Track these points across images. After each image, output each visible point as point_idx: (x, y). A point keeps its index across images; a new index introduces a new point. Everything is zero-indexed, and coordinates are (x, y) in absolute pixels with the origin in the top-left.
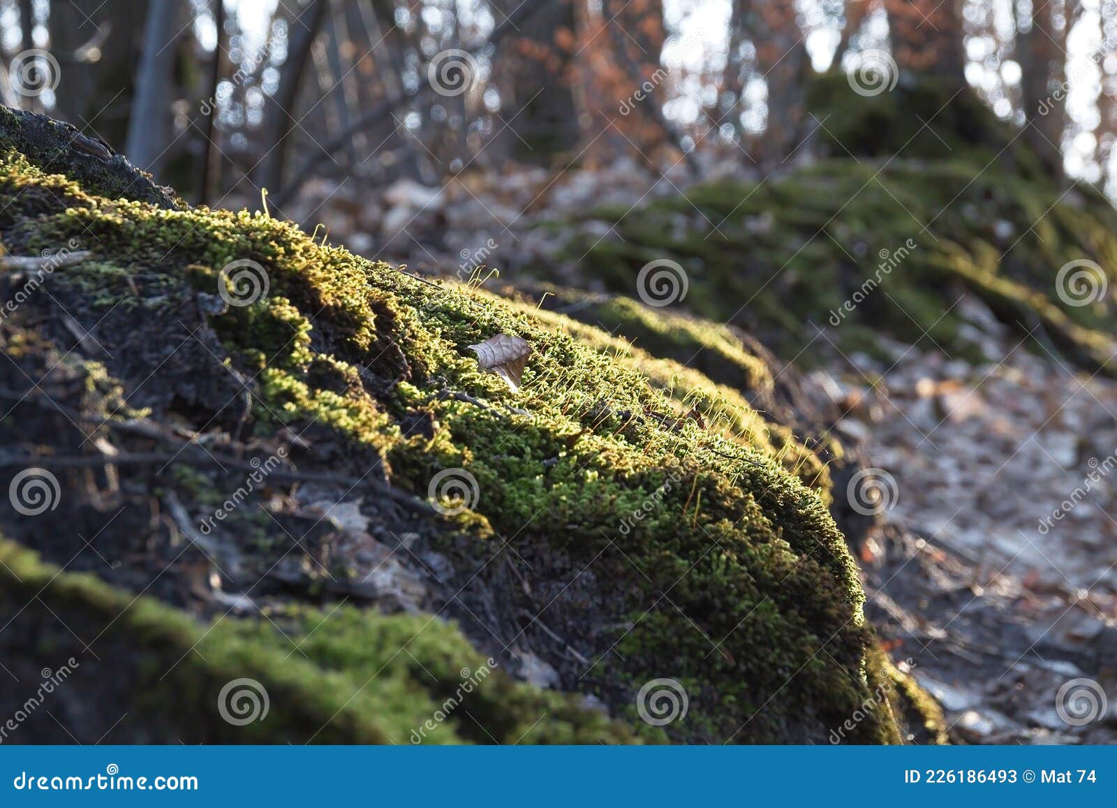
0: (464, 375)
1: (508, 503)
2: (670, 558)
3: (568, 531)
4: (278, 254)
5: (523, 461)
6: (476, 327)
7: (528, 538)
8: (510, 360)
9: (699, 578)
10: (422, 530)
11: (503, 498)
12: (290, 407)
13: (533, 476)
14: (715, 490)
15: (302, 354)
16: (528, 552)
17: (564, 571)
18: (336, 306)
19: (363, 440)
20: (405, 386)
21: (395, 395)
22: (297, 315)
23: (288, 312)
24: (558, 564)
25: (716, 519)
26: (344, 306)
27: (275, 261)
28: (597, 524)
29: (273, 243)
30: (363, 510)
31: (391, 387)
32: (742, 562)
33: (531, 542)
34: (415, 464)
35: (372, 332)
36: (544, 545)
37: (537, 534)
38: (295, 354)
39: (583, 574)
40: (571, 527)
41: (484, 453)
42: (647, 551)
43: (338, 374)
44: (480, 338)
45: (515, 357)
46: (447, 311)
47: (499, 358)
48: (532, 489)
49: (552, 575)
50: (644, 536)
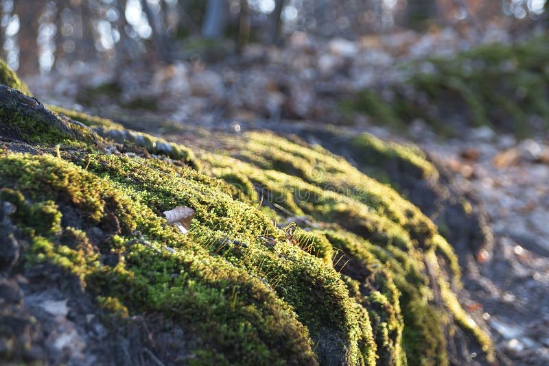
0: (152, 229)
1: (149, 296)
2: (215, 325)
3: (172, 311)
4: (54, 179)
5: (162, 275)
6: (176, 199)
7: (155, 312)
8: (183, 219)
9: (231, 333)
10: (97, 313)
11: (147, 294)
12: (41, 256)
13: (163, 283)
14: (251, 290)
15: (57, 228)
16: (154, 320)
17: (170, 329)
18: (82, 203)
19: (73, 271)
20: (117, 237)
21: (110, 242)
22: (55, 211)
23: (52, 208)
24: (168, 326)
25: (249, 304)
26: (87, 202)
27: (51, 183)
28: (186, 307)
29: (52, 174)
30: (68, 305)
31: (109, 238)
32: (254, 326)
33: (156, 316)
34: (104, 279)
35: (102, 213)
36: (161, 317)
37: (160, 311)
38: (53, 228)
39: (179, 331)
40: (174, 309)
41: (145, 271)
42: (208, 320)
43: (74, 237)
44: (175, 206)
45: (186, 217)
46: (164, 192)
47: (177, 218)
48: (162, 290)
49: (165, 330)
50: (207, 314)
